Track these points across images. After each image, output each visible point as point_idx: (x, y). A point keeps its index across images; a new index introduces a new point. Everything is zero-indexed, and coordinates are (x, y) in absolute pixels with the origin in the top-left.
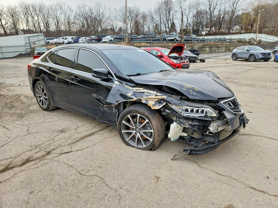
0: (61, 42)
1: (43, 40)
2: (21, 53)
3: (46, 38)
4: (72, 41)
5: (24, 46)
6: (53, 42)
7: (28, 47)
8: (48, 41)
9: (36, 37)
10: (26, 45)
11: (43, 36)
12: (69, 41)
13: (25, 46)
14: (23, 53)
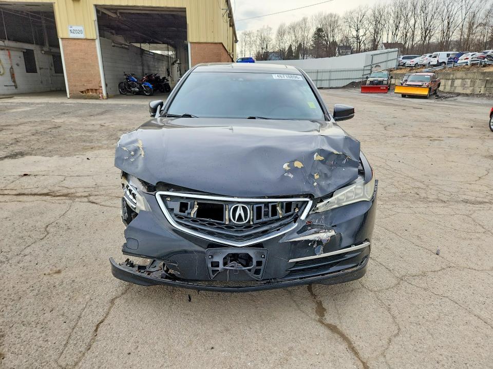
0: (425, 62)
1: (395, 59)
2: (354, 81)
3: (402, 57)
4: (446, 60)
5: (361, 70)
6: (411, 63)
7: (367, 71)
8: (404, 61)
9: (385, 54)
10: (365, 68)
11: (397, 52)
12: (440, 61)
13: (364, 70)
14: (357, 81)
